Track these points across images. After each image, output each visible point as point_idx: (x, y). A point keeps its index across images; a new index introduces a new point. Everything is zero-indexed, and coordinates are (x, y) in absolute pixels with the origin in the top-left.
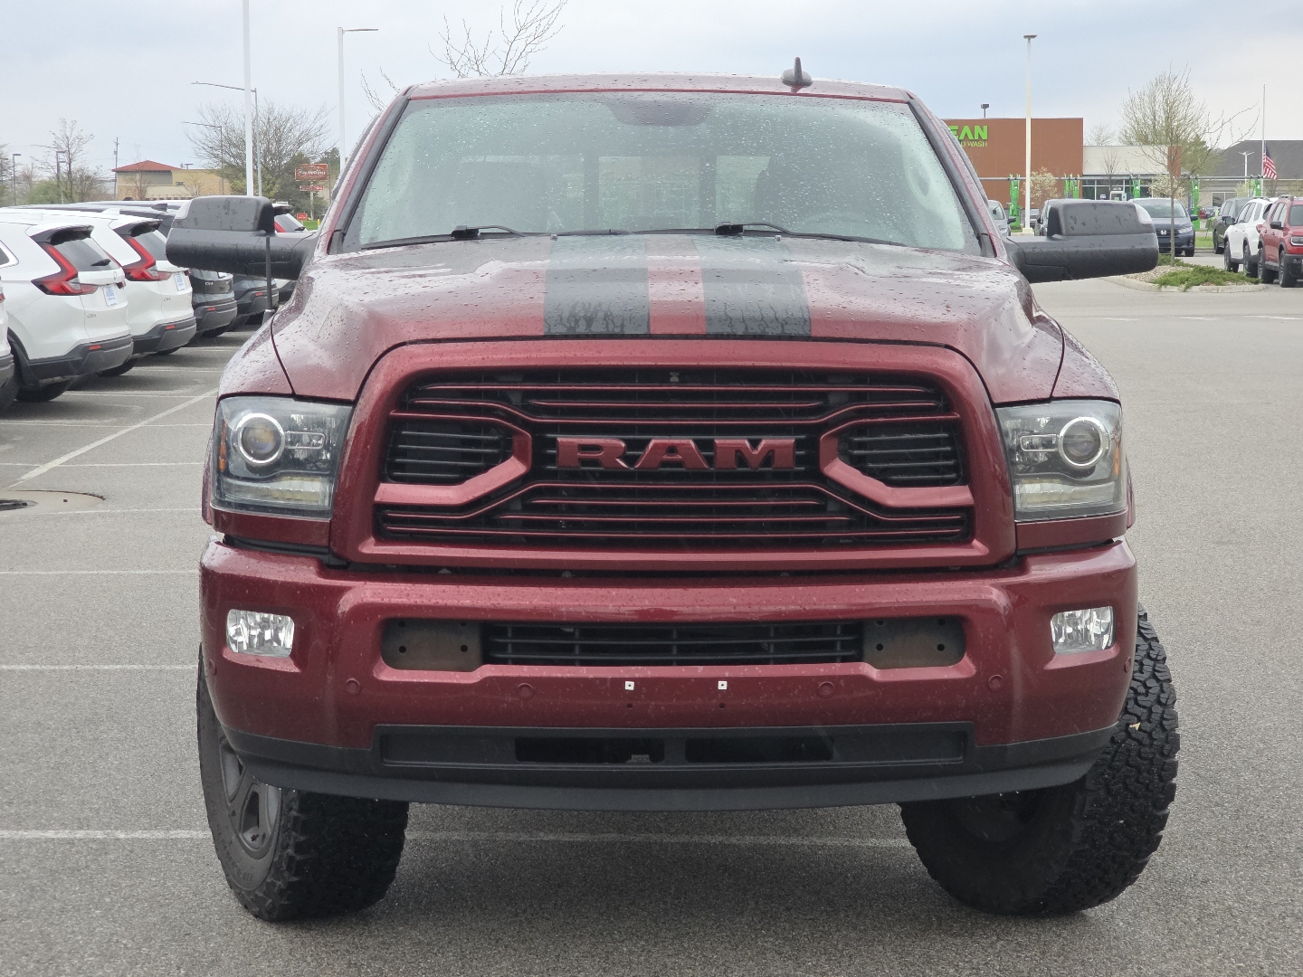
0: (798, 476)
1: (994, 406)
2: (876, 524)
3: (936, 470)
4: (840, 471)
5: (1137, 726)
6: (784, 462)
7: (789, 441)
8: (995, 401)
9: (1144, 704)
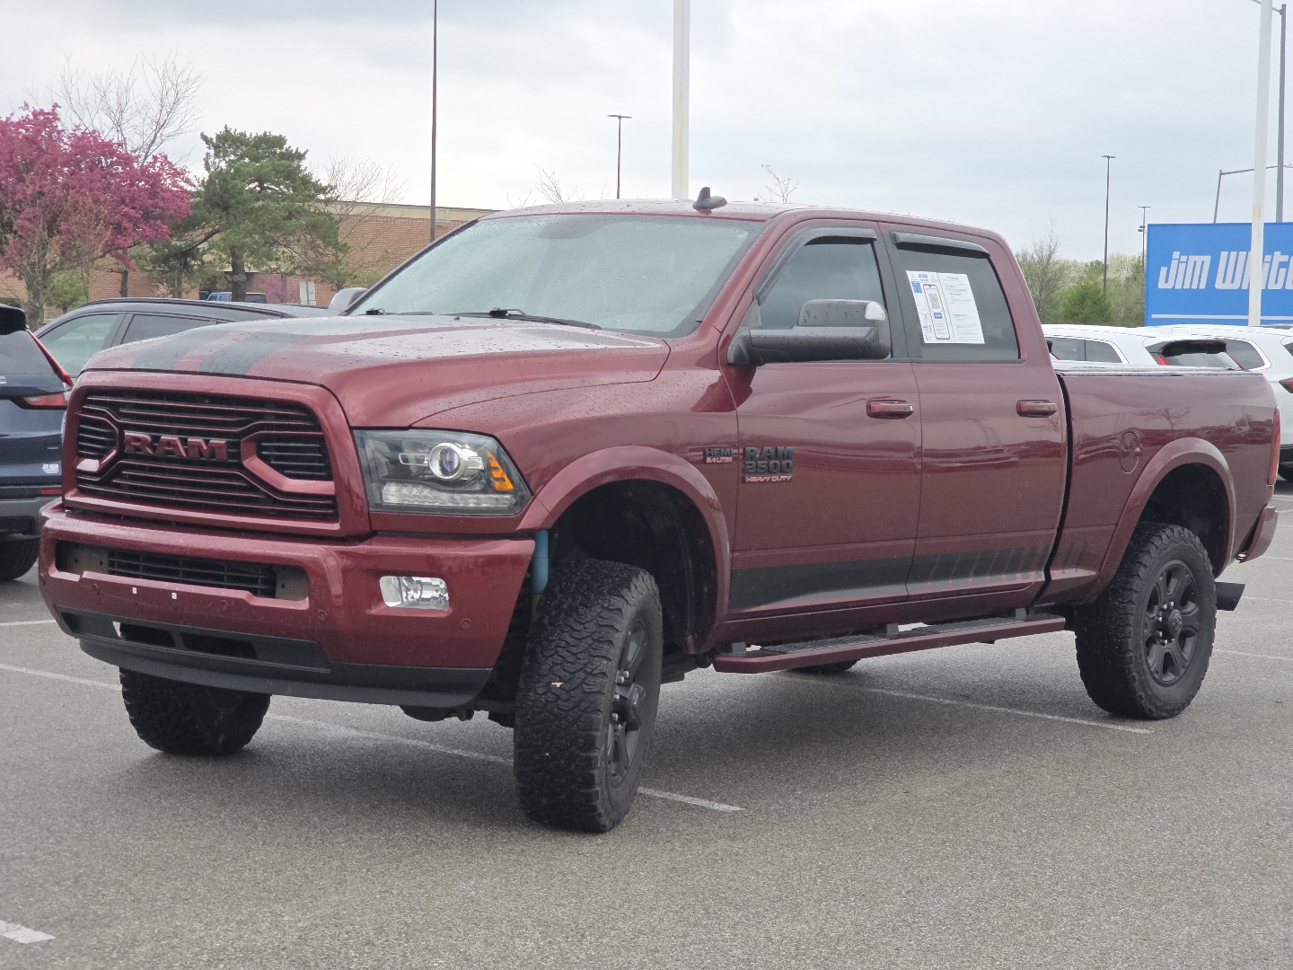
0: (229, 466)
1: (352, 429)
2: (276, 502)
3: (308, 468)
4: (255, 465)
5: (558, 684)
6: (222, 455)
7: (222, 441)
8: (352, 424)
9: (569, 670)
